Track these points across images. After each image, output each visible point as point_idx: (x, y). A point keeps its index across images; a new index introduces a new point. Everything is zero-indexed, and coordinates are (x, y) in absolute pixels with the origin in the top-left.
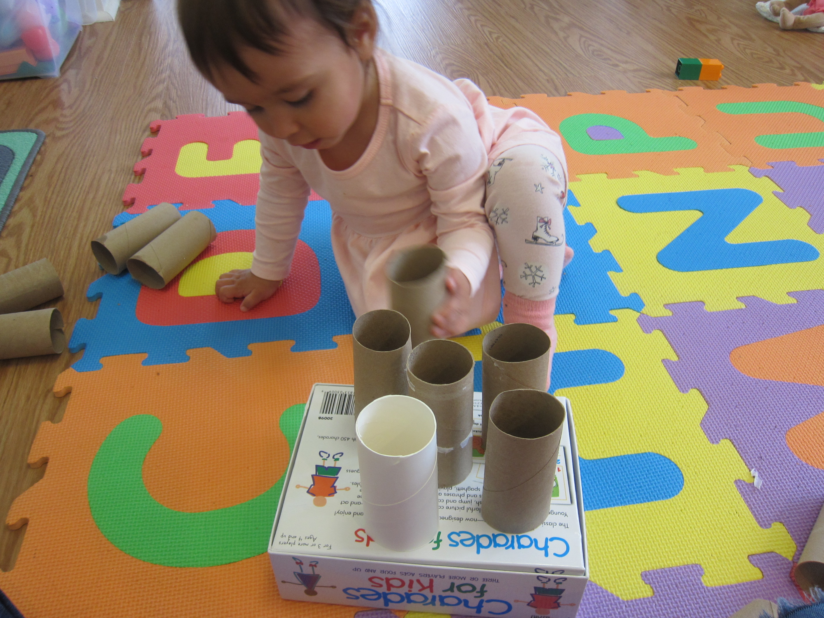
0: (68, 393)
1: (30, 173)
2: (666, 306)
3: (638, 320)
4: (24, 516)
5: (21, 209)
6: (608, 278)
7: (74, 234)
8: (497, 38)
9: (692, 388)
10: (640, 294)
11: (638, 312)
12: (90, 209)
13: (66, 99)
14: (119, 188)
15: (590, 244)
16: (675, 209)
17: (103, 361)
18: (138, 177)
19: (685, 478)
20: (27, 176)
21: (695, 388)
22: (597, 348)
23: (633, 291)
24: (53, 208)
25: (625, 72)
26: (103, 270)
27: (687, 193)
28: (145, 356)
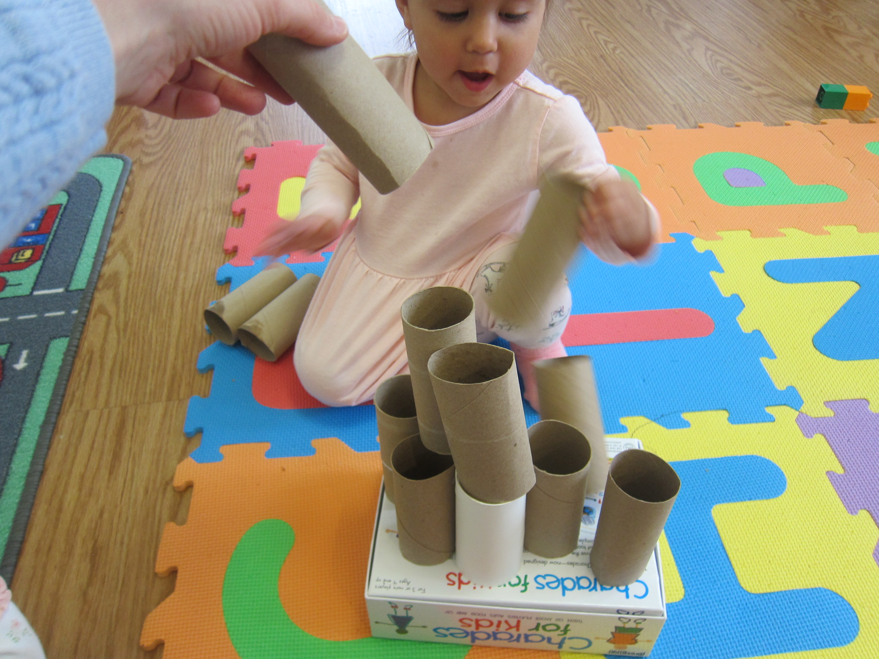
0: (189, 486)
1: (120, 210)
2: (827, 404)
3: (797, 420)
4: (159, 638)
5: (115, 254)
6: (761, 366)
7: (175, 288)
8: (614, 49)
9: (861, 509)
10: (798, 387)
11: (796, 410)
12: (189, 257)
13: (149, 117)
14: (218, 232)
15: (738, 321)
16: (829, 280)
17: (224, 450)
18: (237, 218)
19: (860, 621)
20: (117, 213)
21: (865, 509)
22: (755, 454)
23: (789, 384)
24: (149, 255)
25: (759, 96)
26: (212, 335)
27: (840, 259)
28: (268, 446)
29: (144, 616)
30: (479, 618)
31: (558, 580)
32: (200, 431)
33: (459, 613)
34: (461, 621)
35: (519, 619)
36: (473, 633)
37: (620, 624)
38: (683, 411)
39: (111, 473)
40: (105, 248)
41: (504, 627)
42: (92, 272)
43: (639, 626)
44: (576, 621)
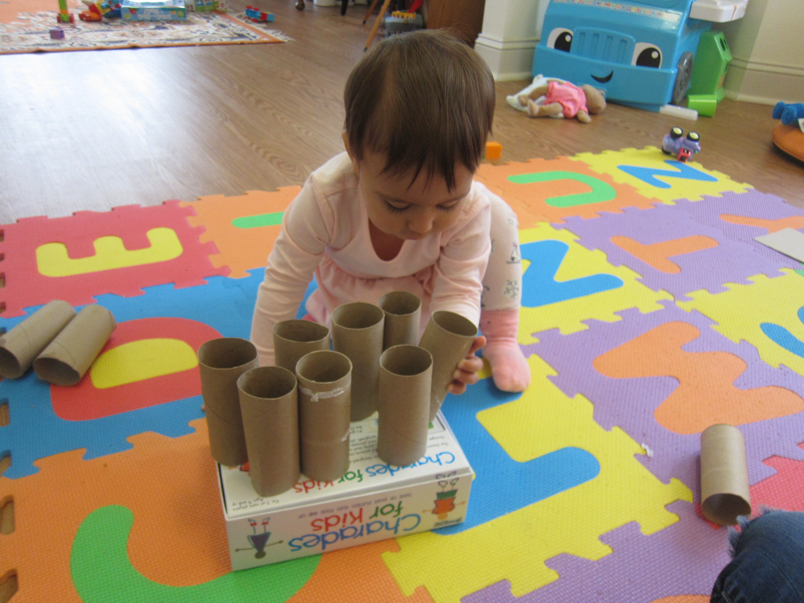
0: (9, 501)
2: (533, 335)
9: (576, 393)
17: (38, 463)
19: (599, 461)
21: (579, 393)
28: (83, 451)
31: (384, 467)
32: (7, 454)
33: (311, 514)
34: (313, 524)
35: (361, 507)
36: (324, 536)
37: (440, 490)
41: (349, 519)
43: (455, 487)
44: (406, 496)
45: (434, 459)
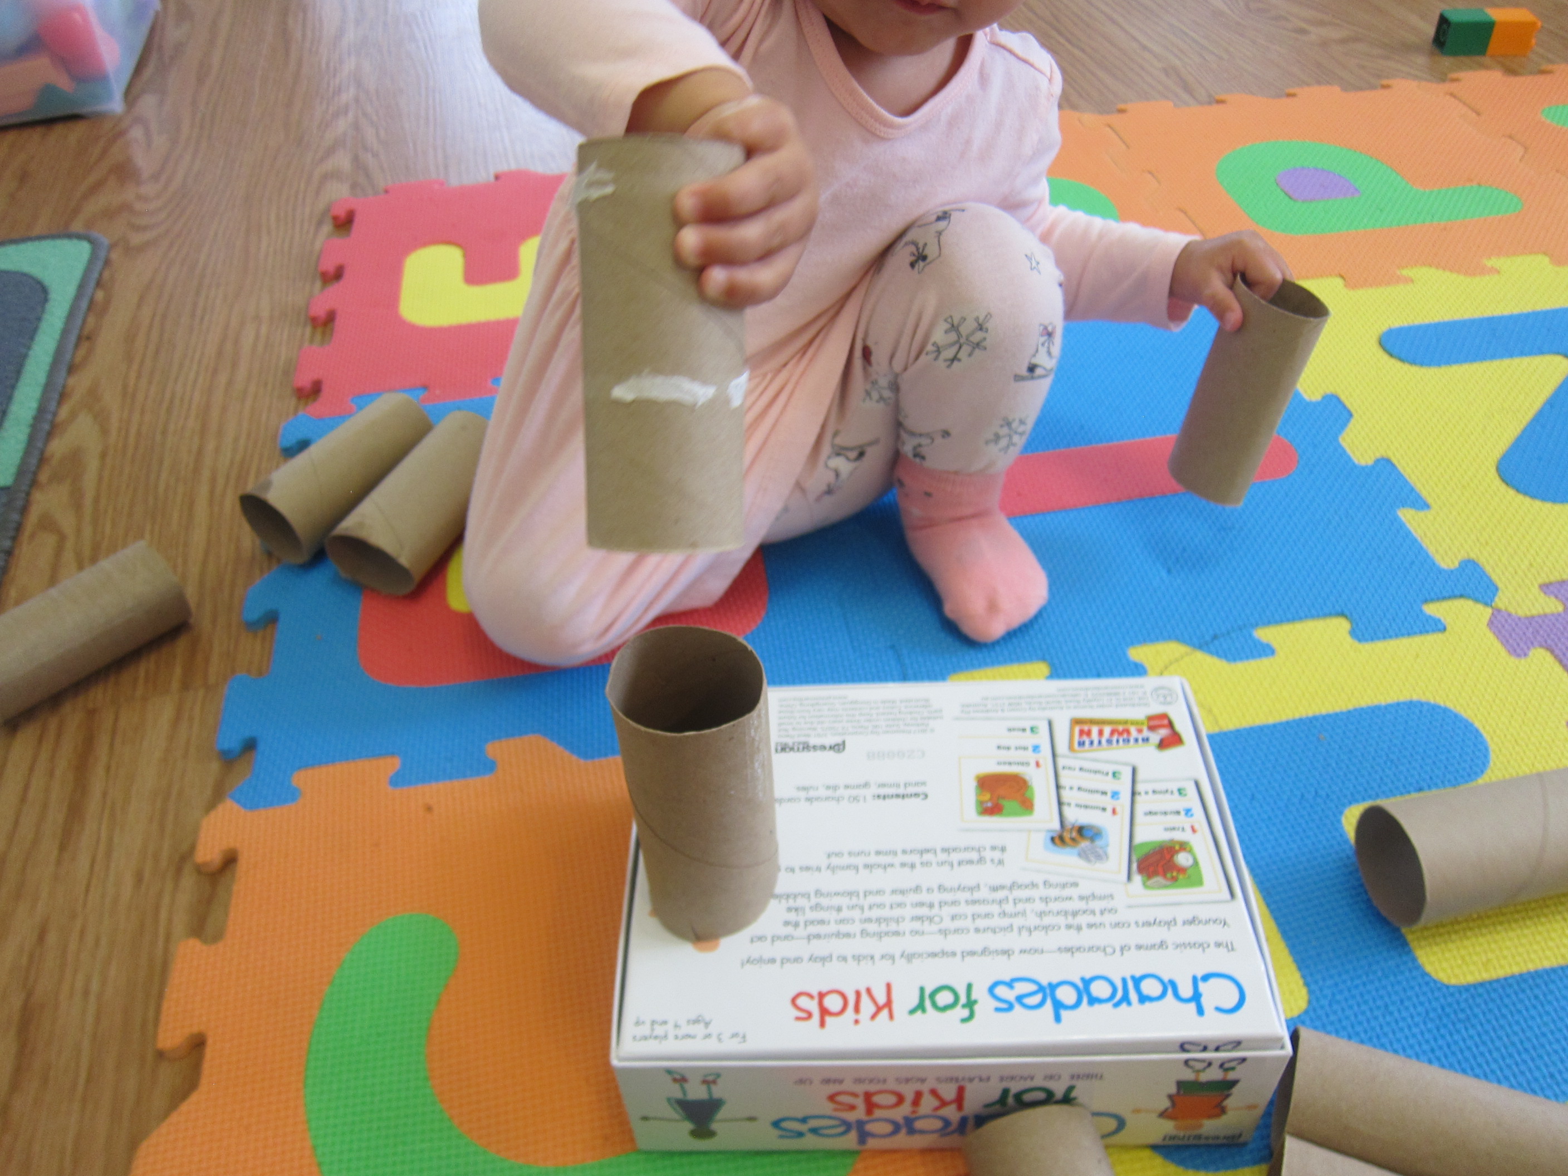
0: (230, 860)
1: (86, 332)
2: (1546, 588)
3: (1491, 624)
5: (73, 415)
6: (1402, 525)
7: (197, 470)
10: (1482, 561)
11: (1486, 604)
12: (224, 409)
13: (143, 161)
14: (283, 358)
15: (1344, 444)
16: (1510, 354)
17: (300, 779)
18: (319, 330)
20: (79, 339)
22: (1415, 698)
23: (1462, 555)
24: (143, 412)
25: (1324, 44)
26: (270, 555)
27: (1527, 316)
28: (393, 764)
29: (133, 1145)
30: (872, 1088)
31: (1041, 989)
32: (250, 746)
33: (827, 1081)
34: (832, 1098)
35: (962, 1083)
36: (860, 1124)
37: (1188, 1075)
38: (1256, 625)
39: (62, 848)
40: (53, 406)
41: (928, 1103)
42: (27, 452)
43: (1231, 1076)
44: (1089, 1076)
45: (1186, 990)
